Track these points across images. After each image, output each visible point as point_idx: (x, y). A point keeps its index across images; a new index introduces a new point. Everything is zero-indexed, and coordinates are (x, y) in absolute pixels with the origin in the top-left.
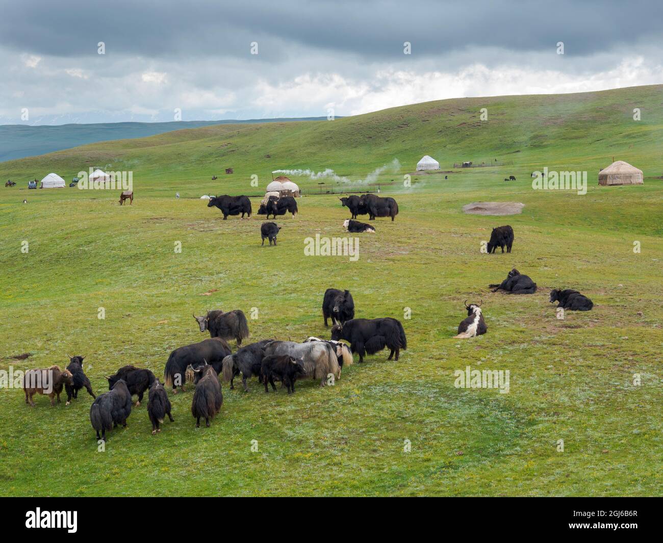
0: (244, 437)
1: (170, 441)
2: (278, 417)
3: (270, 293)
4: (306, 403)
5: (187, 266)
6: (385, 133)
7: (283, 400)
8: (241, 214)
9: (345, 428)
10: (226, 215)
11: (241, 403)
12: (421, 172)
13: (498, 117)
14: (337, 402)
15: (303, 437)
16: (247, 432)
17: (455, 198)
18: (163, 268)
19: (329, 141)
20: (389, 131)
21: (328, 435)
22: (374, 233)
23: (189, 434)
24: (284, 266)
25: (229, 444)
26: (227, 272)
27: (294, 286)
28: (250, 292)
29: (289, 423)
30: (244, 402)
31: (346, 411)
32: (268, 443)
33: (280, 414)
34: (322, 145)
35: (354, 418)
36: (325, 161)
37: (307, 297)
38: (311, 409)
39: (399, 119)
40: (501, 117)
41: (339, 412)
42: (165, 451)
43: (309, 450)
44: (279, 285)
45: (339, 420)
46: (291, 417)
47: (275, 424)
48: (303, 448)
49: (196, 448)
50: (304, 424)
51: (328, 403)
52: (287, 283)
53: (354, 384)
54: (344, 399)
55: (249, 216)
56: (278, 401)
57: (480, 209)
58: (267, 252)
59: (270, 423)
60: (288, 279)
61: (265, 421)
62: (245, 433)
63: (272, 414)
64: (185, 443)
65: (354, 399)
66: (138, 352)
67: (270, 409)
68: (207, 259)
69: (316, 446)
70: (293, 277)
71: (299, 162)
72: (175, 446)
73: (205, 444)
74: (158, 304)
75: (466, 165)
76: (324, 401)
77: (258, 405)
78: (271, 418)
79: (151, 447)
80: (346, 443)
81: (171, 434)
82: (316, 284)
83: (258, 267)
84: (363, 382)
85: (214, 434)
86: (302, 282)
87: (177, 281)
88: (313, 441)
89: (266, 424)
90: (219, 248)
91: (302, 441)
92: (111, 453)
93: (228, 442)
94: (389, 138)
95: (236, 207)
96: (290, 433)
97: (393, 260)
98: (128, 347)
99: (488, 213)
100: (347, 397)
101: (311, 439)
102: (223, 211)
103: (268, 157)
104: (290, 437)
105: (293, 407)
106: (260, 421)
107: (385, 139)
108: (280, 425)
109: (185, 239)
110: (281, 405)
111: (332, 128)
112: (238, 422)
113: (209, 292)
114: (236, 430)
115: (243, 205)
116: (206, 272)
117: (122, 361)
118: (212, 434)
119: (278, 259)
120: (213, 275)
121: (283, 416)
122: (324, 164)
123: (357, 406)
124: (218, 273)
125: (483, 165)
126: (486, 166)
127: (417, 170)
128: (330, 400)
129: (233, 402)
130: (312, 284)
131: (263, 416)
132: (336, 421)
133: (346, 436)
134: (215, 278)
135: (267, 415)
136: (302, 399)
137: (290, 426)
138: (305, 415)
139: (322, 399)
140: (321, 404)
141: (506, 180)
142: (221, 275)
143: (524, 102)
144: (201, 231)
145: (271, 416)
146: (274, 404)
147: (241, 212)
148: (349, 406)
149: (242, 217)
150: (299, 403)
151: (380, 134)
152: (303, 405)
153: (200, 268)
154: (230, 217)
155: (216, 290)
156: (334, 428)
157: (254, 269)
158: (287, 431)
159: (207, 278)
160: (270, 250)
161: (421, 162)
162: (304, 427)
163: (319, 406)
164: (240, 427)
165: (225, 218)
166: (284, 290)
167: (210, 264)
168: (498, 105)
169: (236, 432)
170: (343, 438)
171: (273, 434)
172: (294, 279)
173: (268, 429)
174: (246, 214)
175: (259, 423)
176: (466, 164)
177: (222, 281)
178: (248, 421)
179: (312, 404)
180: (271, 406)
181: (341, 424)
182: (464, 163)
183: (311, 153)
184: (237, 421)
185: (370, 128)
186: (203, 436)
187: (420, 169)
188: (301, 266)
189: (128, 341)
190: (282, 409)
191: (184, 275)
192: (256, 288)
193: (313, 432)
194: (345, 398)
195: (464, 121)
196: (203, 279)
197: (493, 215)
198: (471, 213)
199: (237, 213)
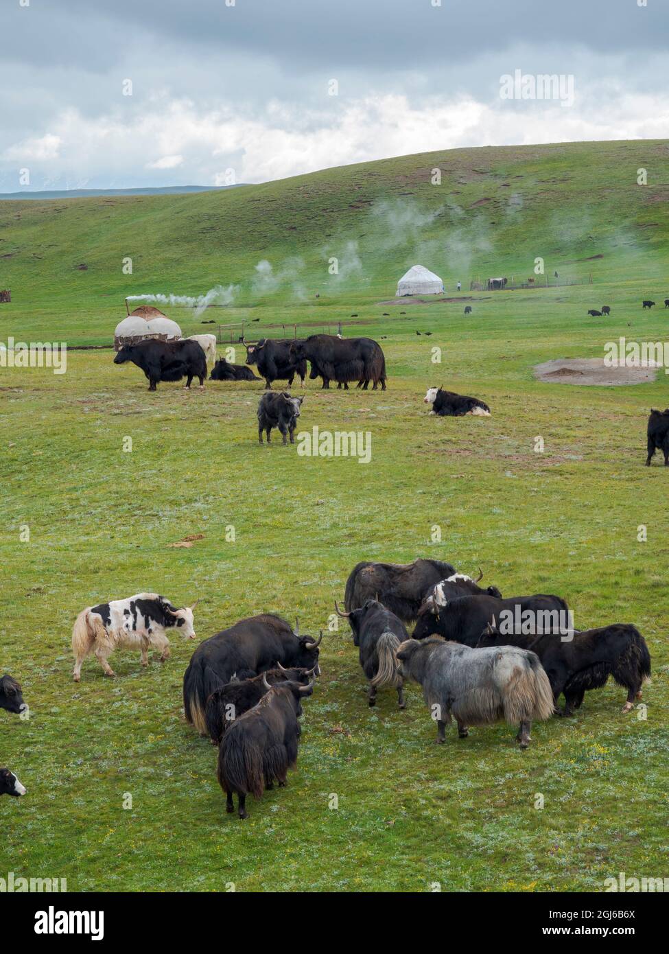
0: (376, 847)
1: (215, 857)
2: (440, 803)
3: (320, 543)
4: (494, 774)
5: (114, 488)
6: (323, 220)
7: (441, 767)
8: (185, 379)
9: (595, 827)
10: (153, 383)
11: (349, 774)
12: (407, 300)
13: (554, 187)
14: (561, 772)
15: (507, 848)
16: (380, 836)
17: (514, 350)
18: (62, 492)
19: (208, 235)
20: (332, 214)
21: (563, 843)
22: (487, 418)
23: (252, 841)
24: (329, 486)
25: (348, 863)
26: (210, 499)
27: (368, 527)
28: (276, 540)
29: (467, 818)
30: (357, 774)
31: (588, 791)
32: (434, 860)
33: (442, 798)
34: (194, 245)
35: (609, 806)
36: (201, 277)
37: (407, 550)
38: (510, 788)
39: (353, 191)
40: (561, 186)
41: (573, 794)
42: (208, 878)
43: (528, 875)
44: (335, 525)
45: (578, 809)
46: (469, 804)
47: (438, 820)
48: (513, 871)
49: (277, 873)
50: (501, 818)
51: (542, 775)
52: (352, 521)
53: (586, 733)
54: (576, 766)
55: (201, 383)
56: (431, 769)
57: (570, 372)
58: (280, 457)
59: (426, 818)
60: (351, 512)
61: (414, 812)
62: (375, 838)
63: (426, 799)
64: (247, 862)
65: (596, 764)
66: (91, 667)
67: (418, 786)
68: (154, 472)
69: (541, 866)
70: (361, 508)
71: (147, 280)
72: (227, 867)
73: (294, 865)
74: (91, 567)
75: (496, 285)
76: (533, 769)
77: (390, 778)
78: (425, 807)
79: (174, 871)
80: (606, 859)
81: (214, 843)
82: (416, 522)
83: (275, 487)
84: (605, 729)
85: (307, 841)
86: (383, 517)
87: (103, 519)
88: (531, 855)
89: (418, 819)
90: (171, 449)
91: (507, 855)
92: (86, 884)
93: (343, 859)
94: (332, 230)
95: (177, 363)
96: (477, 839)
97: (560, 473)
98: (63, 658)
99: (588, 380)
100: (580, 760)
101: (527, 852)
102: (147, 373)
103: (83, 267)
104: (477, 847)
105: (469, 784)
106: (403, 812)
107: (324, 232)
108: (448, 821)
109: (89, 432)
110: (441, 778)
111: (213, 208)
112: (356, 816)
113: (187, 540)
114: (355, 834)
115: (189, 360)
116: (162, 498)
117: (59, 686)
118: (303, 841)
119: (312, 470)
120: (180, 505)
121: (450, 802)
122: (199, 282)
123: (608, 779)
124: (190, 501)
125: (531, 285)
126: (539, 287)
127: (398, 294)
128: (545, 767)
129: (331, 773)
130: (407, 524)
131: (407, 802)
132: (572, 814)
133: (602, 846)
134: (186, 511)
135: (416, 801)
136: (482, 765)
137: (470, 824)
138: (500, 801)
139: (528, 765)
140: (527, 776)
141: (594, 313)
142: (198, 505)
143: (607, 156)
144: (116, 414)
145: (424, 802)
146: (423, 776)
147: (185, 375)
148: (591, 779)
149: (188, 384)
150: (478, 775)
151: (313, 221)
152: (490, 778)
153: (145, 491)
154: (161, 385)
155: (201, 537)
156: (571, 827)
157: (267, 492)
158: (469, 835)
159: (168, 511)
160: (284, 452)
161: (406, 278)
162: (503, 825)
163: (525, 779)
164: (363, 826)
165: (153, 388)
166: (351, 536)
167: (167, 484)
168: (554, 161)
169: (355, 837)
170: (597, 850)
171: (439, 841)
172: (365, 513)
173: (423, 830)
174: (196, 380)
175: (402, 818)
176: (495, 282)
177: (205, 517)
178: (376, 813)
179: (508, 775)
180: (419, 781)
181: (583, 819)
182: (492, 280)
183: (172, 260)
184: (351, 812)
185: (292, 209)
186: (285, 845)
187: (404, 292)
188: (367, 485)
189: (61, 645)
190: (446, 787)
191: (116, 506)
192: (287, 531)
193: (526, 837)
194: (576, 762)
195: (485, 195)
196: (160, 514)
197: (597, 384)
198: (554, 380)
199: (177, 377)
